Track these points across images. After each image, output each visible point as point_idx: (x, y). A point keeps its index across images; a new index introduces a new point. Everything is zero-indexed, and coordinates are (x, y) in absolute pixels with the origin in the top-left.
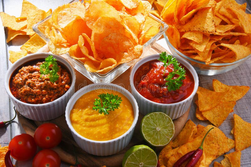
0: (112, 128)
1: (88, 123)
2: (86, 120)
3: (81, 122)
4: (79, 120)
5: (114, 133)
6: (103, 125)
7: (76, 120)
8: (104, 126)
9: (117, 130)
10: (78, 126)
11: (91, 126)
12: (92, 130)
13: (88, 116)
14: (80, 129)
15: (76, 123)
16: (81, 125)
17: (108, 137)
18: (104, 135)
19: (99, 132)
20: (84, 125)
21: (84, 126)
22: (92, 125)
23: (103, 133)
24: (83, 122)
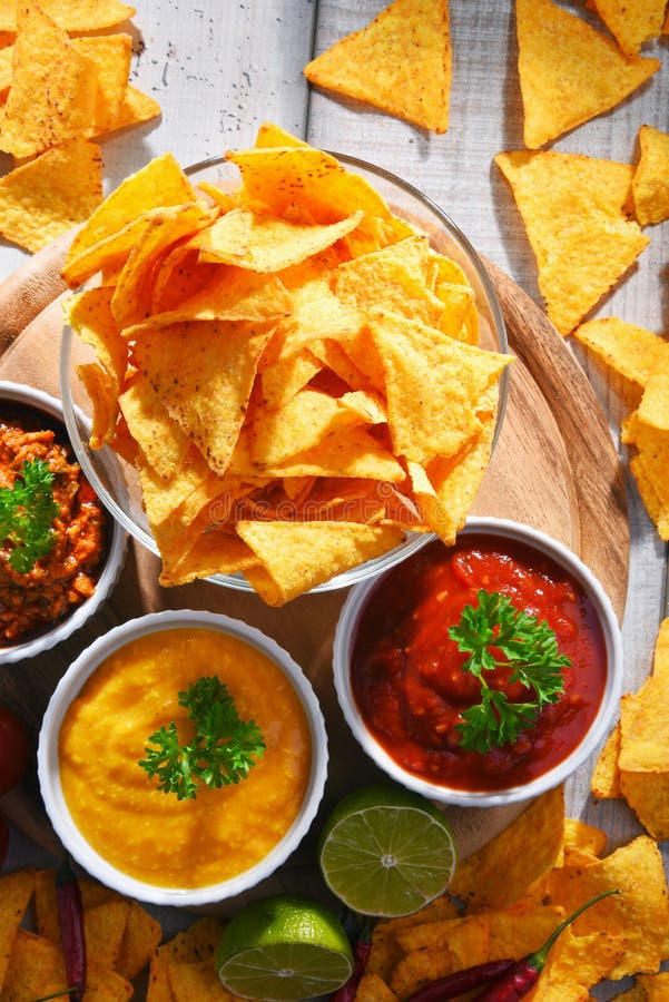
0: (202, 839)
1: (120, 789)
2: (116, 775)
3: (95, 775)
4: (89, 762)
5: (203, 858)
6: (170, 812)
7: (77, 759)
8: (174, 822)
9: (219, 852)
10: (80, 785)
11: (124, 806)
12: (125, 822)
13: (124, 761)
14: (83, 803)
15: (78, 769)
16: (92, 787)
17: (176, 871)
18: (163, 858)
19: (149, 845)
20: (102, 793)
21: (104, 798)
22: (132, 803)
23: (160, 849)
24: (100, 778)
